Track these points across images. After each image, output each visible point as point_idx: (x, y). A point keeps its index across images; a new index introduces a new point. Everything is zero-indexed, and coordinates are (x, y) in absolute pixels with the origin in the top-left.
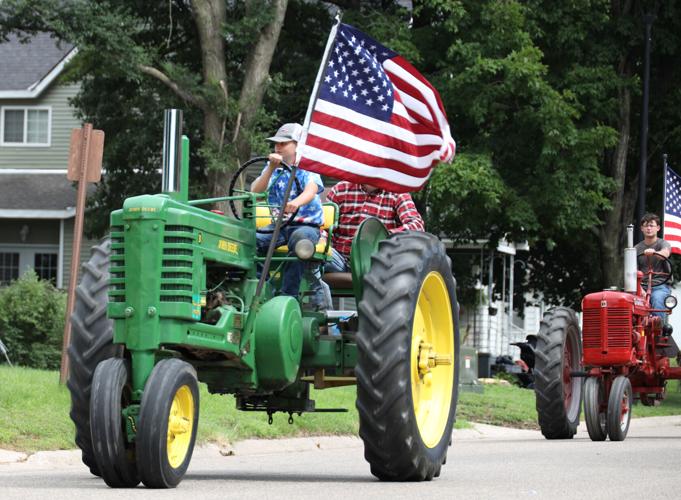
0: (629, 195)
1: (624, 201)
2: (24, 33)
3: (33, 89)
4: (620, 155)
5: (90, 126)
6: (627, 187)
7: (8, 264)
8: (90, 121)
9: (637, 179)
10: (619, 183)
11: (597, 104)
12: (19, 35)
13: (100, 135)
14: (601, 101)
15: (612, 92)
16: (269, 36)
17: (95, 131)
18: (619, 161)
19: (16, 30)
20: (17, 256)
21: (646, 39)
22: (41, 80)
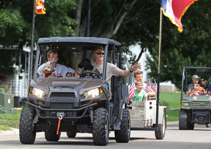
0: (82, 26)
1: (80, 29)
6: (81, 23)
9: (86, 19)
10: (78, 22)
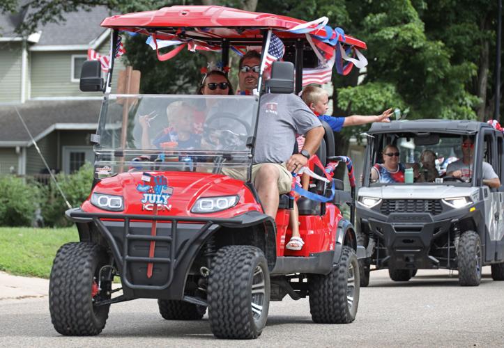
2: (87, 7)
3: (93, 44)
4: (482, 82)
5: (131, 68)
7: (77, 160)
8: (131, 65)
11: (467, 50)
12: (83, 8)
13: (138, 74)
14: (469, 47)
15: (477, 42)
16: (249, 6)
17: (135, 71)
18: (482, 86)
19: (82, 4)
20: (83, 154)
21: (499, 6)
22: (99, 37)
